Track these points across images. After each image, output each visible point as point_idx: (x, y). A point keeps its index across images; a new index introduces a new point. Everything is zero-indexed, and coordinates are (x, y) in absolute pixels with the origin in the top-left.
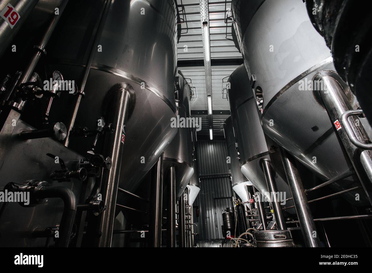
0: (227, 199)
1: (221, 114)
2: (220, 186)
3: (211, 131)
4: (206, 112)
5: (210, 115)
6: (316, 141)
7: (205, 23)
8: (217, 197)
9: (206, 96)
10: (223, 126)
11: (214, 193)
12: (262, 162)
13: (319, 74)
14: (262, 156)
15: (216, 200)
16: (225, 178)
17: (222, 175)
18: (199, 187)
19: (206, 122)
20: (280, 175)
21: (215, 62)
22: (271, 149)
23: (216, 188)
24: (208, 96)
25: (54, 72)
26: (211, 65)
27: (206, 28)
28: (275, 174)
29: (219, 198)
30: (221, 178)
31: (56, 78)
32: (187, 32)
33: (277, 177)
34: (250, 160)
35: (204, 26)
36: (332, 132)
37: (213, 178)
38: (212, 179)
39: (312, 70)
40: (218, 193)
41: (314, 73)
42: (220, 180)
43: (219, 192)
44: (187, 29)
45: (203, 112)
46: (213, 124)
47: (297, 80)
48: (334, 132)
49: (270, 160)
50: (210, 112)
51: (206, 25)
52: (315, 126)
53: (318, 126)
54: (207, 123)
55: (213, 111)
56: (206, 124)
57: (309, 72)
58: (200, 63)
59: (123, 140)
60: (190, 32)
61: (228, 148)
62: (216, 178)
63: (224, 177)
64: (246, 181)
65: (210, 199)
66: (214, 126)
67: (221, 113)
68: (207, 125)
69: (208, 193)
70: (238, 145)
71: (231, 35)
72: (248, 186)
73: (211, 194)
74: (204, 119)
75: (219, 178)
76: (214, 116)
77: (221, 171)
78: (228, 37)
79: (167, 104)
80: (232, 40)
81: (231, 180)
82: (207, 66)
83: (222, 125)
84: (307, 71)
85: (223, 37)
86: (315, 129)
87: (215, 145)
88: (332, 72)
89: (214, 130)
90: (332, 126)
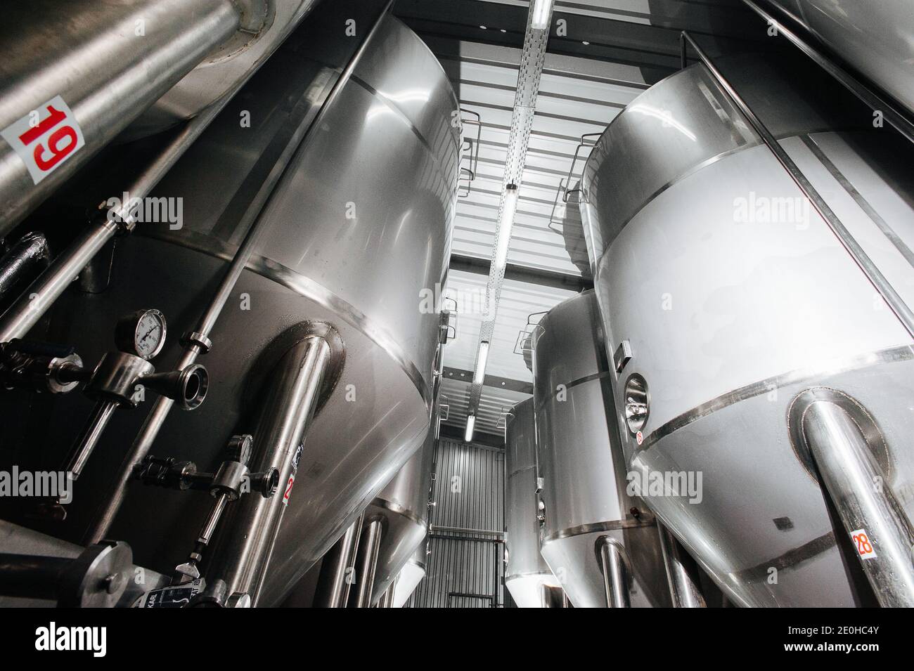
0: (480, 600)
1: (503, 387)
2: (468, 559)
3: (471, 421)
4: (470, 376)
5: (478, 386)
6: (781, 555)
7: (511, 187)
8: (457, 591)
9: (477, 340)
10: (505, 419)
11: (451, 577)
12: (601, 544)
13: (810, 393)
14: (603, 530)
15: (454, 598)
16: (485, 543)
17: (480, 533)
18: (424, 568)
19: (465, 397)
20: (644, 590)
21: (513, 272)
22: (628, 517)
23: (459, 566)
24: (483, 342)
25: (145, 315)
26: (504, 278)
27: (511, 197)
28: (631, 581)
29: (462, 595)
30: (476, 540)
31: (144, 334)
32: (465, 195)
33: (635, 592)
34: (570, 533)
35: (509, 192)
36: (829, 546)
37: (457, 539)
38: (453, 542)
39: (792, 378)
40: (461, 581)
41: (798, 388)
42: (473, 545)
43: (465, 579)
44: (469, 189)
45: (463, 375)
46: (480, 405)
47: (750, 394)
48: (836, 546)
49: (622, 543)
50: (479, 379)
51: (514, 192)
52: (783, 516)
53: (792, 519)
54: (466, 399)
55: (486, 377)
56: (464, 402)
57: (784, 381)
58: (481, 266)
59: (288, 495)
60: (473, 197)
61: (510, 477)
62: (463, 539)
63: (482, 541)
64: (545, 572)
65: (440, 593)
66: (479, 409)
67: (503, 384)
68: (465, 404)
69: (438, 575)
70: (545, 485)
71: (562, 222)
72: (546, 588)
73: (444, 579)
74: (460, 389)
75: (469, 540)
76: (486, 389)
77: (477, 524)
78: (553, 225)
79: (412, 379)
80: (561, 234)
81: (506, 561)
82: (497, 276)
83: (502, 416)
84: (780, 377)
85: (544, 223)
86: (783, 524)
87: (473, 455)
88: (842, 396)
89: (479, 420)
90: (831, 530)
